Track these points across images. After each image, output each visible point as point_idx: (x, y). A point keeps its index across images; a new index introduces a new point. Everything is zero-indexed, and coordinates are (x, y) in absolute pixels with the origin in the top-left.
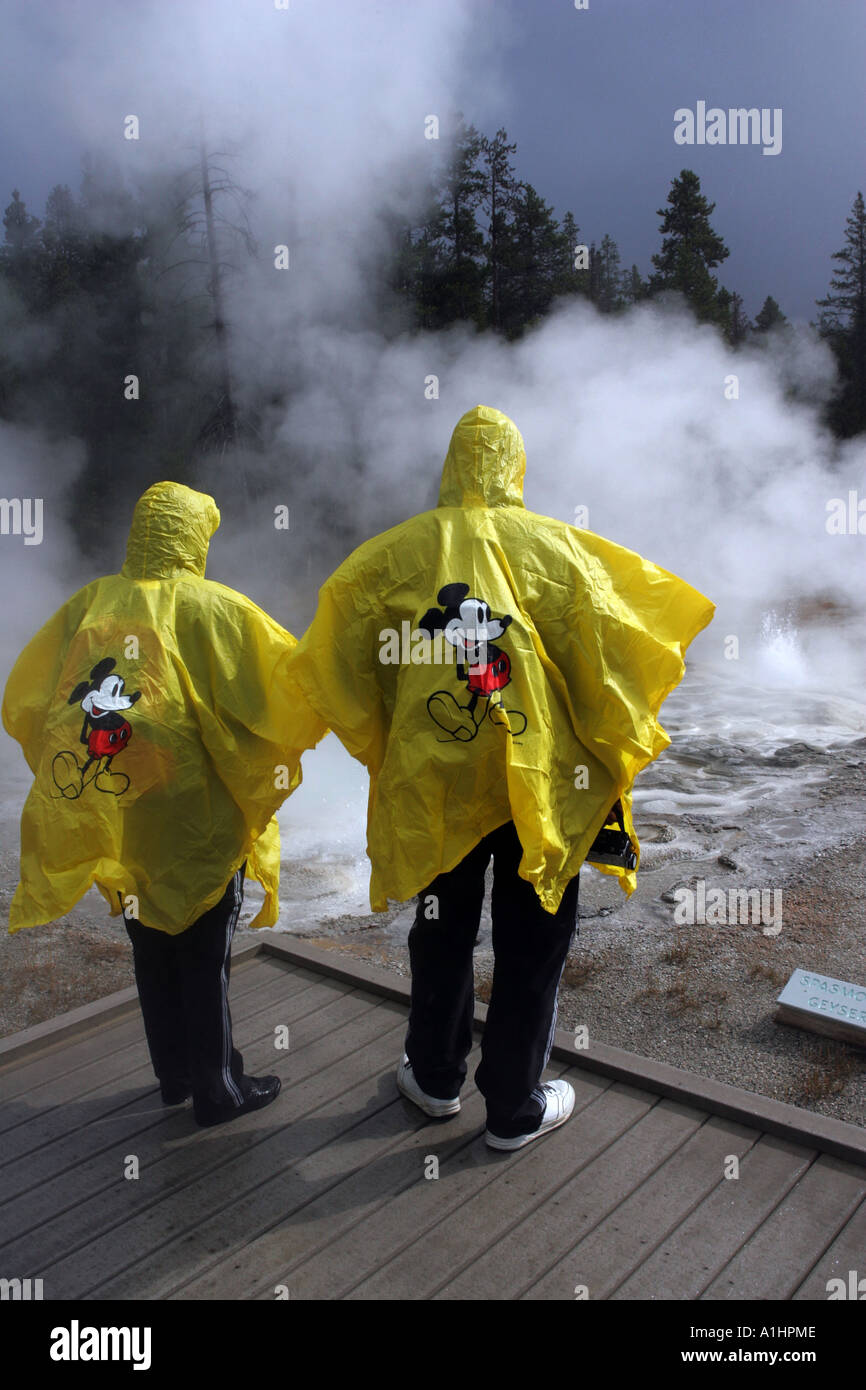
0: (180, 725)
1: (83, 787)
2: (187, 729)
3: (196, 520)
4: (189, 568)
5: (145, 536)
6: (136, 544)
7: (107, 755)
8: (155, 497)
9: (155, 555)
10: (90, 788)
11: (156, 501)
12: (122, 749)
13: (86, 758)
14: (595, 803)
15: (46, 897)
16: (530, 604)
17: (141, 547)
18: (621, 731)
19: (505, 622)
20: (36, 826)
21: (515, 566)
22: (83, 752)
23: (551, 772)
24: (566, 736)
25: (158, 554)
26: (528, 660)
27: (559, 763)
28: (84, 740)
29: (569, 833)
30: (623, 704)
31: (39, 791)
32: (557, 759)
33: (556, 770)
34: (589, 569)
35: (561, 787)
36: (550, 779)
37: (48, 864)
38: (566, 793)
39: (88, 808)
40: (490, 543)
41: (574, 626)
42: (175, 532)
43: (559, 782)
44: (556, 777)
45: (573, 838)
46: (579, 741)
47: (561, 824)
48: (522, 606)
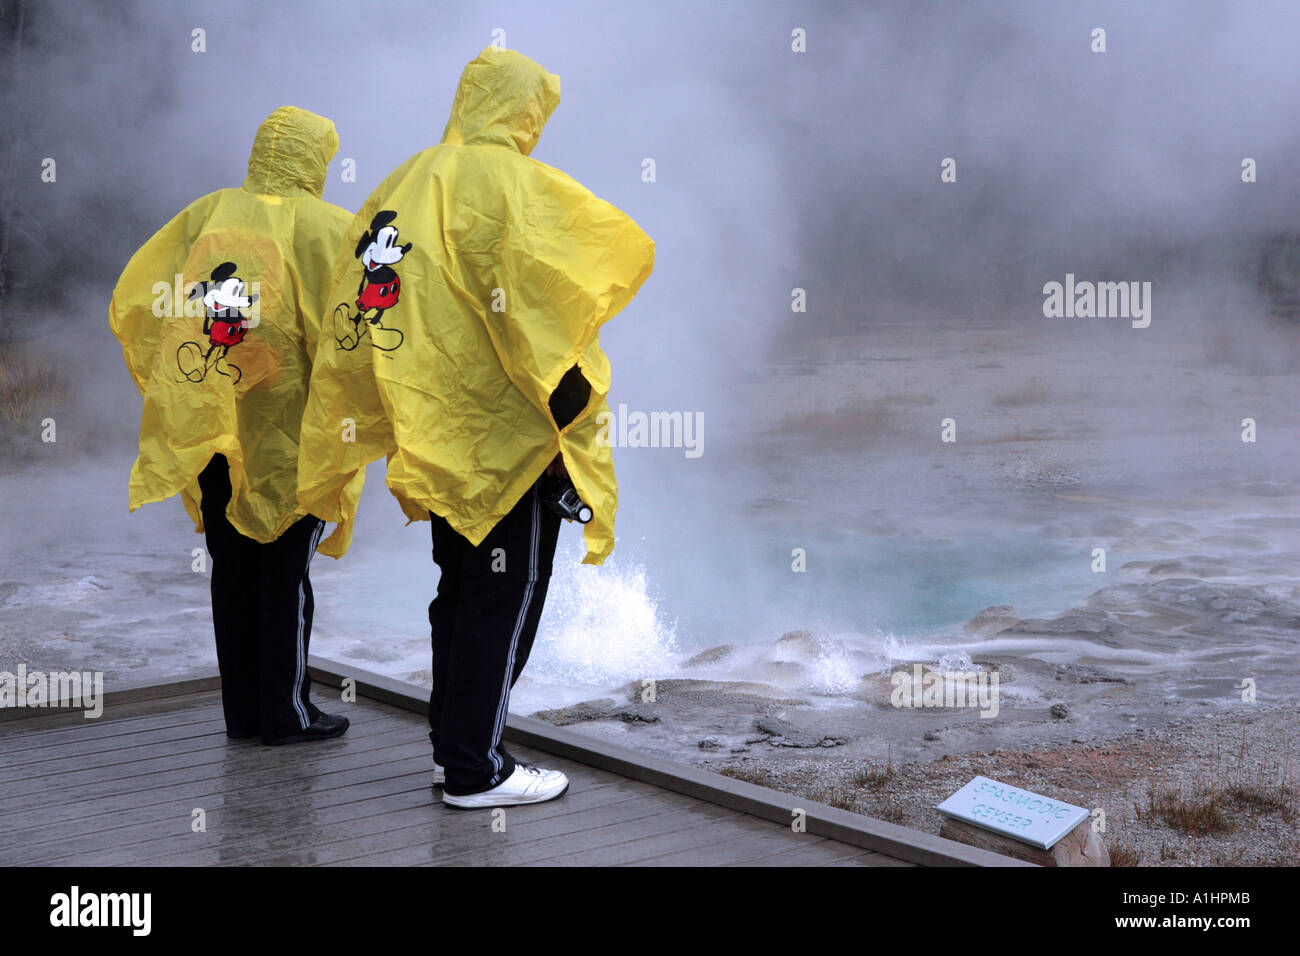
0: (290, 330)
1: (206, 371)
2: (295, 335)
3: (317, 146)
4: (308, 189)
5: (270, 156)
6: (260, 163)
7: (224, 345)
8: (280, 121)
9: (279, 175)
10: (211, 371)
11: (281, 125)
12: (237, 343)
13: (208, 346)
14: (528, 443)
15: (172, 472)
16: (456, 235)
17: (265, 166)
18: (525, 367)
19: (406, 249)
20: (162, 408)
21: (454, 200)
22: (205, 341)
23: (448, 396)
24: (486, 368)
25: (281, 174)
26: (417, 285)
27: (471, 393)
28: (206, 331)
29: (486, 465)
30: (526, 340)
31: (163, 378)
32: (464, 387)
33: (466, 398)
34: (527, 206)
35: (474, 416)
36: (446, 401)
37: (175, 441)
38: (485, 425)
39: (211, 390)
40: (437, 179)
41: (499, 262)
42: (298, 155)
43: (471, 411)
44: (464, 405)
45: (499, 475)
46: (506, 375)
47: (475, 452)
48: (446, 235)
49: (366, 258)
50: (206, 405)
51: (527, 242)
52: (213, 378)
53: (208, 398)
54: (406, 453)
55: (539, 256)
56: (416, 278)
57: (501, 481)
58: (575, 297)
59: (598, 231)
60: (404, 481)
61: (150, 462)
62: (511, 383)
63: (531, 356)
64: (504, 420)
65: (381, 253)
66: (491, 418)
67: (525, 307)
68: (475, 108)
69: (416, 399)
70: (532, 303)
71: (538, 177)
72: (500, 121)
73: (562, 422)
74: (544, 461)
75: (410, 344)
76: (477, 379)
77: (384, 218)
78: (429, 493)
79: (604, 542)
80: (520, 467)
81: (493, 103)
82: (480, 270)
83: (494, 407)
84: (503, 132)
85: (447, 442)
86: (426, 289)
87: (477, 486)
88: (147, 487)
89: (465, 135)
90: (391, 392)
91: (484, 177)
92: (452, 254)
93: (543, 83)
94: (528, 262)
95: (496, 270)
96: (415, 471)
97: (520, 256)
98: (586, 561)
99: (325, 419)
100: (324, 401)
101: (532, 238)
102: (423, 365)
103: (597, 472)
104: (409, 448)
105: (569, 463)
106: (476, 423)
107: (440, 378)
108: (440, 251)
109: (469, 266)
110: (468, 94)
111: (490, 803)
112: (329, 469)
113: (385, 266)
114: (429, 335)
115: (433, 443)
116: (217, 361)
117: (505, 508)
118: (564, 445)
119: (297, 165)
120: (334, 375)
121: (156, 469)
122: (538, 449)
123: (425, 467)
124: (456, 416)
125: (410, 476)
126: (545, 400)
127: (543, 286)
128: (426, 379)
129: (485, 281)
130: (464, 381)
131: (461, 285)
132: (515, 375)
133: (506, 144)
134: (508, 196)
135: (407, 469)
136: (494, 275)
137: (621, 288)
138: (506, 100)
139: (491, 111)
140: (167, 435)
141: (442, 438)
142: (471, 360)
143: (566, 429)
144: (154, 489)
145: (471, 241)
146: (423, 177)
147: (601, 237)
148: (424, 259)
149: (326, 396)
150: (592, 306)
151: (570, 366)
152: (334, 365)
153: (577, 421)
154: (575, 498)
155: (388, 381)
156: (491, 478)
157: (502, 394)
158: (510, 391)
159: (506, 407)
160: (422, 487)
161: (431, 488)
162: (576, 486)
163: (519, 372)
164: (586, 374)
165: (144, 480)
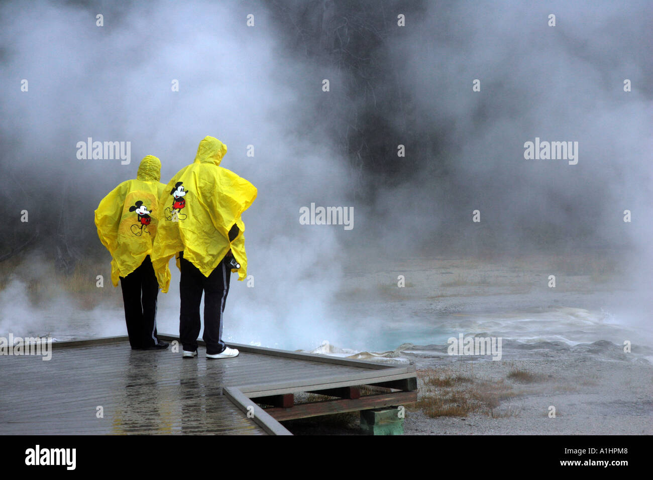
1: (141, 232)
4: (157, 180)
5: (147, 171)
6: (144, 172)
7: (146, 224)
8: (149, 160)
10: (143, 232)
14: (221, 247)
15: (133, 263)
16: (200, 188)
17: (146, 173)
18: (221, 224)
19: (187, 192)
20: (129, 245)
21: (199, 178)
22: (140, 224)
23: (199, 233)
24: (210, 225)
25: (150, 176)
26: (190, 202)
27: (205, 232)
28: (139, 221)
29: (210, 253)
30: (221, 216)
31: (127, 236)
32: (203, 231)
33: (203, 234)
34: (220, 180)
35: (206, 239)
36: (199, 234)
37: (134, 254)
38: (209, 242)
39: (144, 238)
40: (194, 172)
41: (213, 195)
42: (155, 170)
43: (205, 237)
44: (203, 236)
45: (213, 256)
46: (215, 227)
47: (207, 249)
48: (198, 188)
49: (175, 195)
50: (143, 242)
51: (221, 190)
52: (144, 234)
53: (143, 240)
54: (188, 248)
55: (224, 193)
56: (190, 200)
57: (214, 258)
58: (235, 204)
59: (241, 186)
60: (189, 256)
61: (125, 262)
62: (216, 229)
63: (223, 221)
64: (214, 240)
65: (179, 193)
66: (211, 240)
67: (220, 207)
68: (204, 153)
69: (191, 233)
70: (222, 206)
71: (223, 172)
72: (211, 157)
73: (231, 240)
74: (226, 252)
75: (189, 218)
76: (207, 228)
77: (179, 184)
78: (194, 261)
79: (244, 274)
80: (219, 254)
81: (209, 152)
82: (207, 198)
83: (212, 236)
84: (212, 160)
85: (199, 246)
86: (193, 203)
87: (207, 259)
88: (127, 269)
89: (201, 161)
90: (184, 231)
91: (208, 172)
92: (200, 193)
93: (222, 146)
94: (222, 195)
95: (212, 197)
96: (191, 254)
97: (219, 193)
98: (238, 280)
99: (160, 241)
100: (160, 235)
101: (222, 188)
102: (192, 224)
103: (241, 254)
104: (189, 247)
105: (233, 251)
106: (207, 241)
107: (197, 228)
108: (196, 192)
109: (204, 196)
110: (202, 149)
111: (220, 357)
112: (160, 255)
113: (181, 197)
114: (194, 216)
115: (195, 246)
116: (145, 229)
117: (215, 266)
118: (232, 247)
119: (155, 173)
120: (164, 228)
121: (128, 263)
122: (224, 248)
123: (194, 253)
124: (201, 239)
125: (190, 255)
126: (227, 233)
127: (227, 202)
128: (193, 228)
129: (209, 200)
130: (204, 229)
131: (202, 202)
132: (218, 227)
133: (212, 163)
134: (215, 176)
135: (189, 253)
136: (211, 199)
137: (248, 202)
138: (213, 151)
139: (209, 154)
140: (130, 253)
141: (198, 245)
142: (205, 223)
143: (232, 242)
144: (129, 269)
145: (204, 190)
146: (190, 172)
147: (241, 188)
148: (192, 194)
149: (162, 234)
150: (240, 207)
151: (234, 224)
152: (165, 224)
153: (235, 239)
154: (235, 261)
155: (183, 228)
156: (211, 257)
157: (213, 233)
158: (216, 232)
159: (215, 236)
160: (193, 259)
161: (195, 259)
162: (236, 258)
163: (218, 225)
164: (238, 226)
165: (125, 267)
